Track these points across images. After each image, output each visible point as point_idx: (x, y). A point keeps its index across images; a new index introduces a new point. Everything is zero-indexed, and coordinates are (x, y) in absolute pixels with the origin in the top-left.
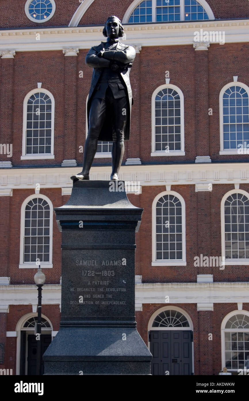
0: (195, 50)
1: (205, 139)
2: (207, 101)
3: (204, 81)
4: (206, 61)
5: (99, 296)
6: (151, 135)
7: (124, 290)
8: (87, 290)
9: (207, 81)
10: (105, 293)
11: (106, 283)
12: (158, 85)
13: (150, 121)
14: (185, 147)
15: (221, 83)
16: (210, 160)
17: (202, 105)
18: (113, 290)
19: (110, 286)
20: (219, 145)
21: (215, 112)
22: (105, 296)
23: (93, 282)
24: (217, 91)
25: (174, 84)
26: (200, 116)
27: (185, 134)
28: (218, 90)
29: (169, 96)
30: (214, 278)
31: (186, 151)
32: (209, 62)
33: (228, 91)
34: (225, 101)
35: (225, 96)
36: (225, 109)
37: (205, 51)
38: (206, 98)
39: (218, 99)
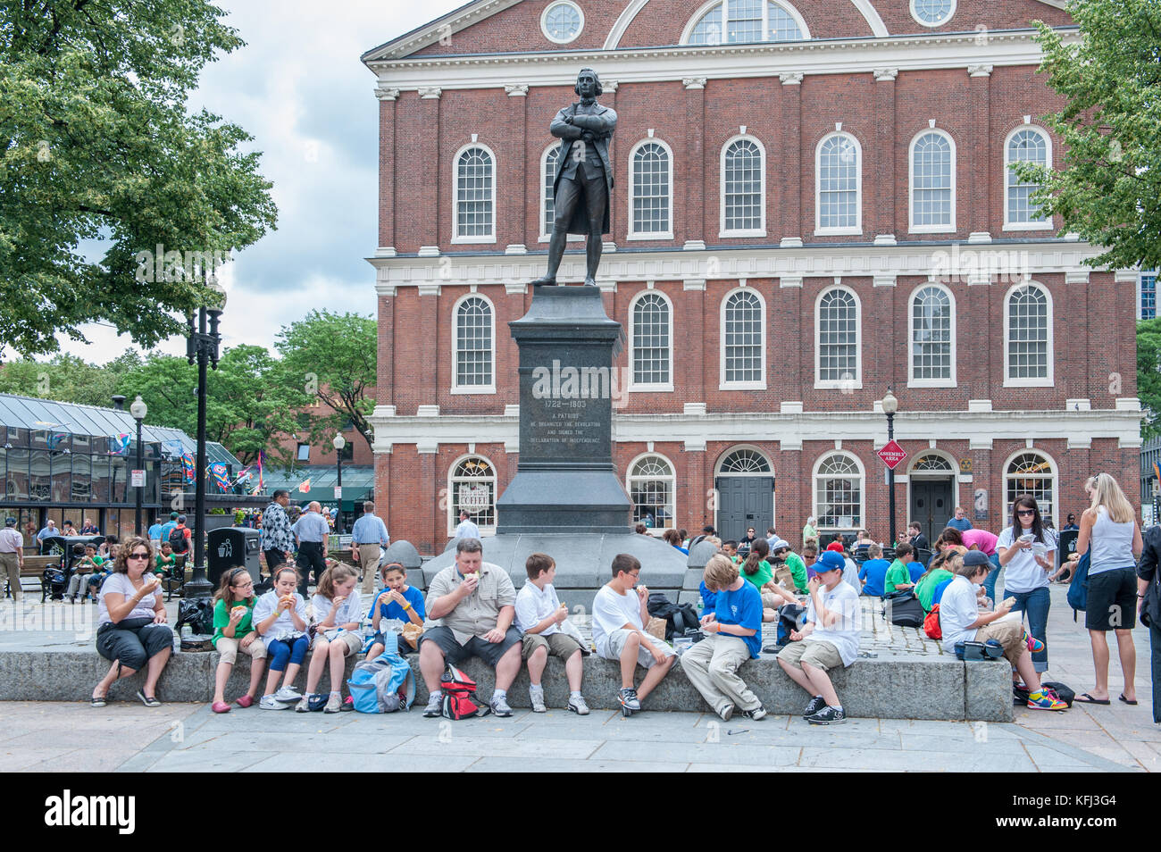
0: (783, 83)
1: (794, 212)
2: (798, 159)
3: (794, 129)
4: (798, 100)
5: (567, 432)
6: (720, 207)
7: (598, 425)
8: (551, 424)
9: (798, 129)
10: (574, 429)
11: (575, 416)
12: (730, 136)
13: (718, 188)
14: (767, 225)
15: (819, 133)
16: (800, 244)
17: (791, 164)
18: (584, 424)
19: (580, 420)
20: (813, 221)
21: (810, 174)
22: (574, 432)
23: (559, 415)
24: (812, 144)
25: (753, 133)
26: (788, 180)
27: (767, 206)
28: (814, 142)
29: (745, 152)
30: (804, 406)
31: (768, 229)
32: (801, 101)
33: (827, 144)
34: (823, 159)
35: (823, 151)
36: (823, 171)
37: (796, 85)
38: (796, 155)
39: (813, 155)
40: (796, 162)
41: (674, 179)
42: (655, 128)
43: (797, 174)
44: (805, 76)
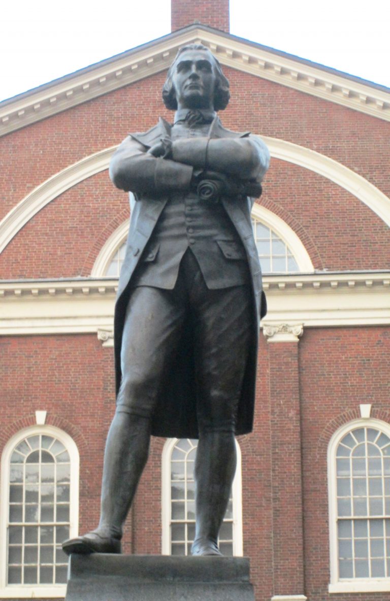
0: (269, 340)
1: (293, 554)
2: (297, 464)
3: (290, 415)
4: (295, 368)
6: (161, 544)
9: (297, 414)
13: (158, 511)
15: (333, 422)
17: (285, 473)
20: (326, 569)
21: (318, 489)
24: (322, 439)
26: (282, 498)
28: (324, 437)
32: (300, 369)
33: (346, 439)
34: (341, 465)
35: (340, 450)
36: (342, 484)
37: (293, 343)
38: (296, 456)
39: (324, 457)
40: (295, 469)
41: (82, 495)
42: (49, 409)
43: (297, 487)
44: (306, 329)
